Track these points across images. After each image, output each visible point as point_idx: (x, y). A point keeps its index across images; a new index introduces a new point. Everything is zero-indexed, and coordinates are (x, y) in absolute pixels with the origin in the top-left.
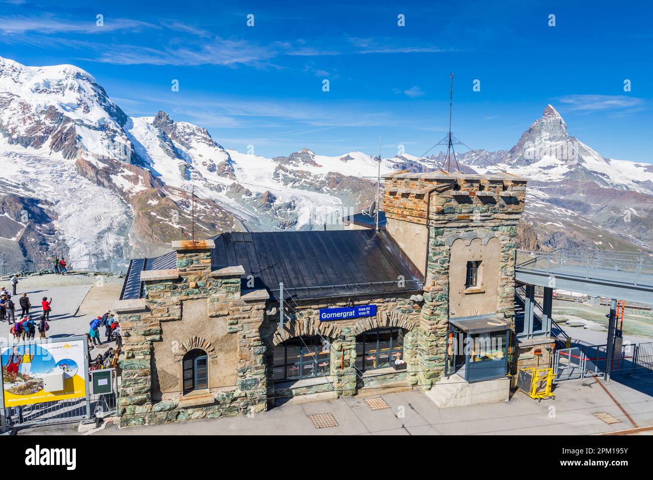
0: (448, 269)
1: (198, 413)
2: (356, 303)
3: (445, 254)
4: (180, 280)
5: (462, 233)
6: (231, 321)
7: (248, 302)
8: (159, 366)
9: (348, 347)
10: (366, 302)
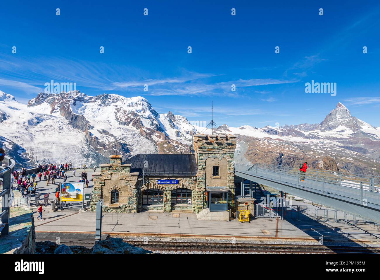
0: (205, 168)
1: (114, 210)
2: (171, 179)
3: (203, 163)
4: (111, 167)
5: (210, 156)
6: (126, 181)
7: (132, 175)
8: (104, 194)
9: (168, 194)
10: (175, 178)
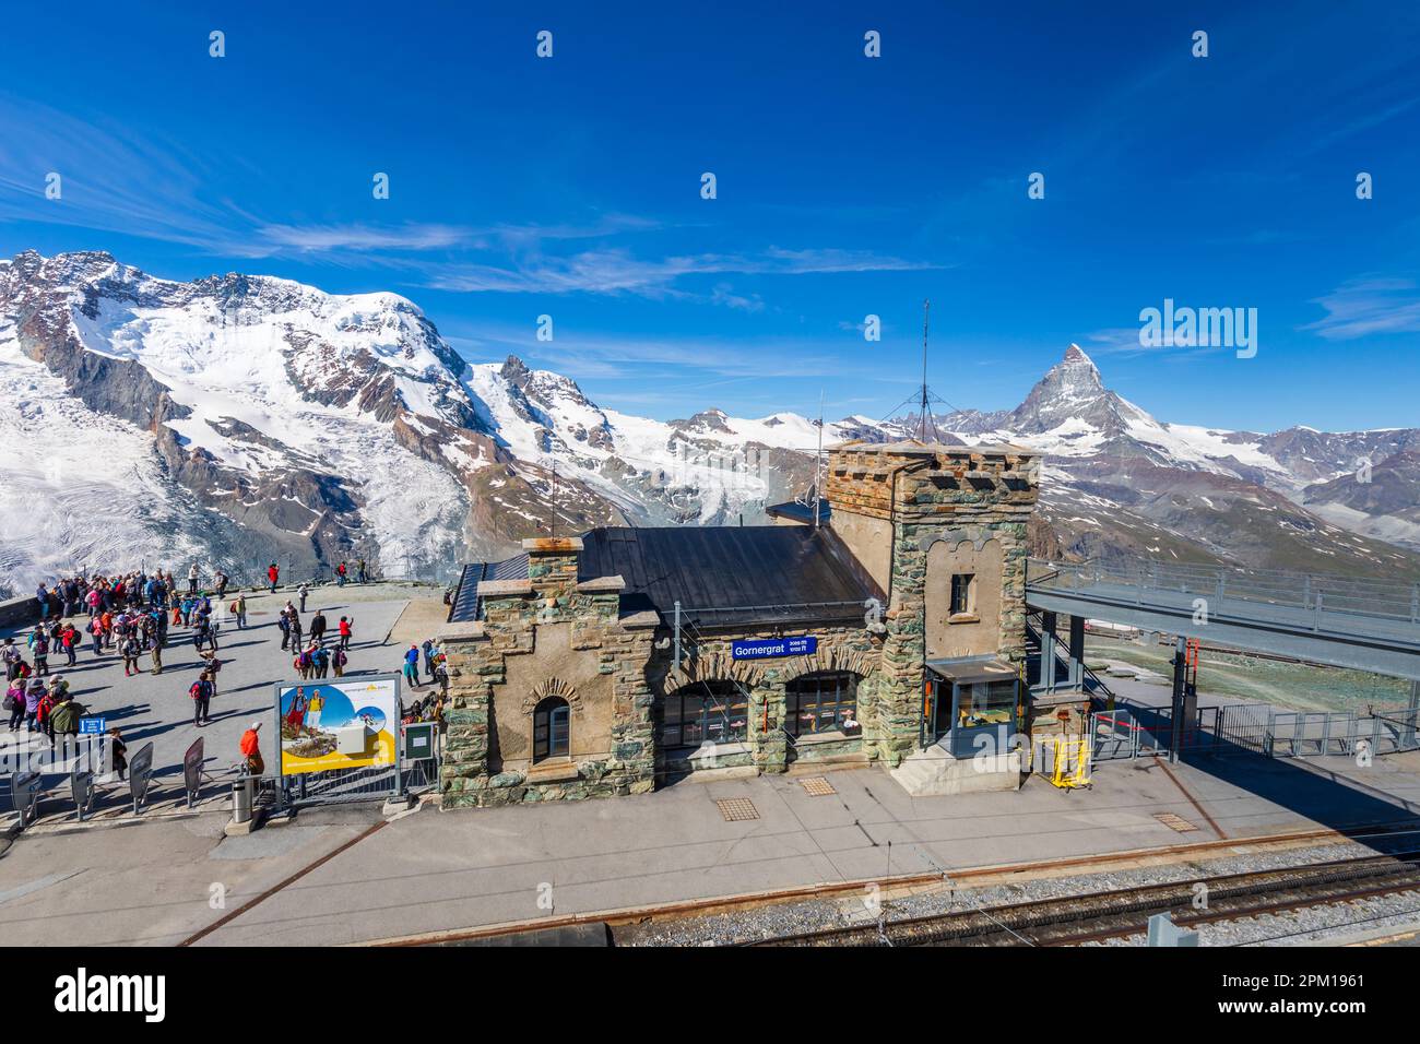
0: (923, 586)
1: (554, 793)
2: (786, 633)
3: (918, 563)
4: (532, 595)
5: (944, 532)
6: (604, 657)
7: (629, 628)
8: (499, 721)
9: (774, 699)
10: (801, 632)
